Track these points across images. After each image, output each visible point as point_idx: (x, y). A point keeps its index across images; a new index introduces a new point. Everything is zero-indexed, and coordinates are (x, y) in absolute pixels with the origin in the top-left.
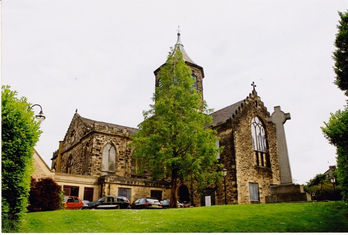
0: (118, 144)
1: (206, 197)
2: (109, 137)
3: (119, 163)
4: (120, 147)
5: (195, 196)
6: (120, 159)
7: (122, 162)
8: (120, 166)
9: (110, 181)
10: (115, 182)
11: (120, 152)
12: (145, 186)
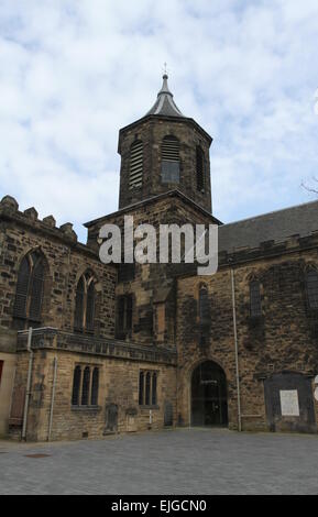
0: (54, 257)
1: (283, 393)
2: (35, 238)
3: (52, 300)
4: (56, 264)
5: (249, 388)
6: (57, 292)
7: (60, 298)
8: (56, 307)
9: (58, 344)
10: (69, 348)
11: (56, 274)
12: (134, 361)
